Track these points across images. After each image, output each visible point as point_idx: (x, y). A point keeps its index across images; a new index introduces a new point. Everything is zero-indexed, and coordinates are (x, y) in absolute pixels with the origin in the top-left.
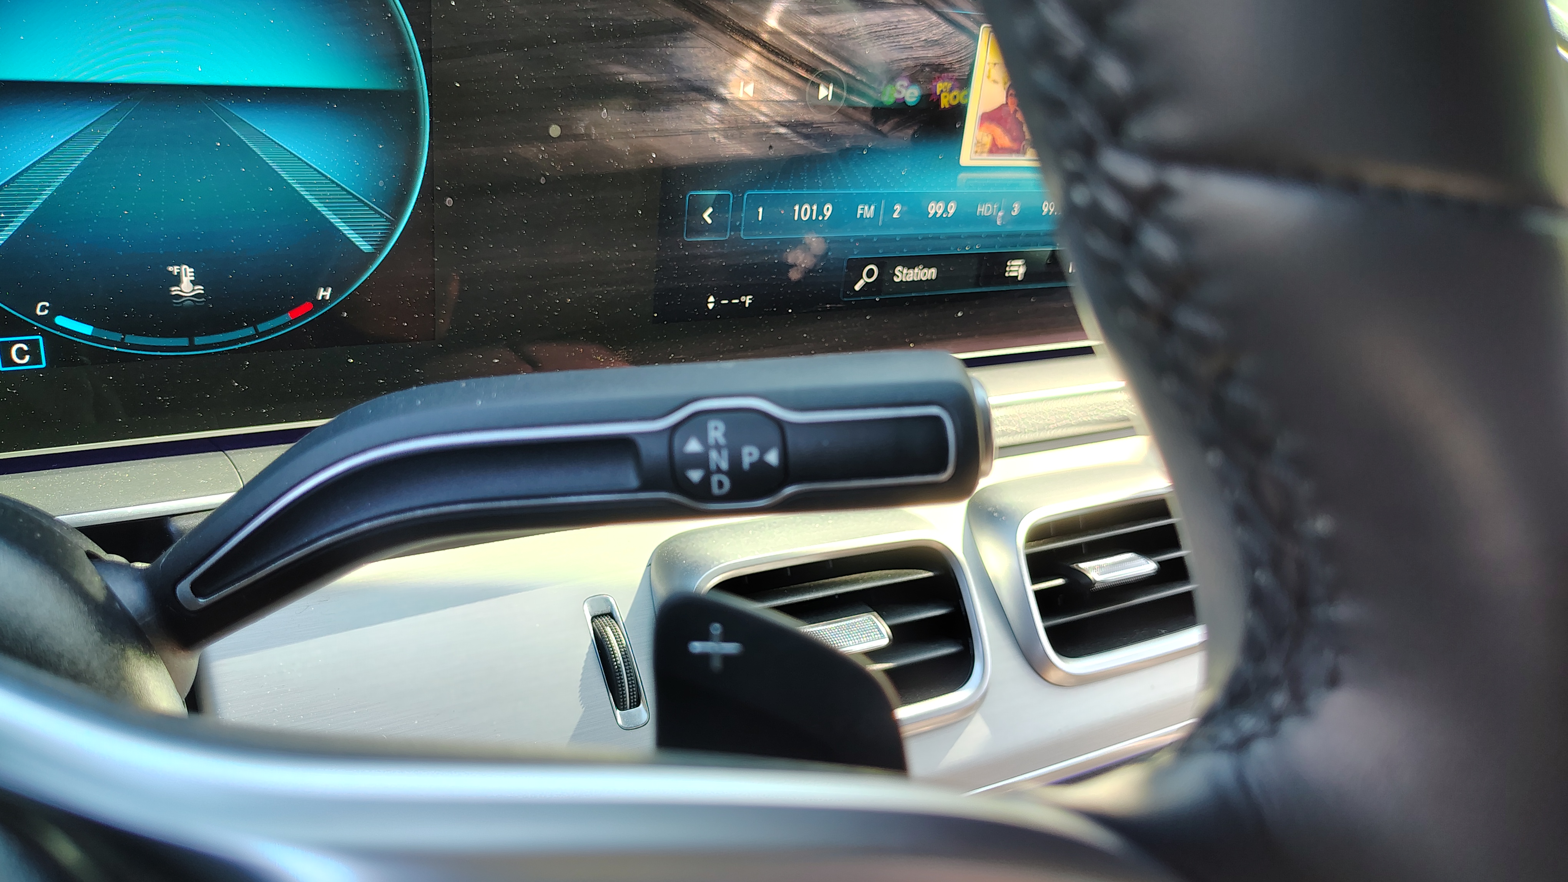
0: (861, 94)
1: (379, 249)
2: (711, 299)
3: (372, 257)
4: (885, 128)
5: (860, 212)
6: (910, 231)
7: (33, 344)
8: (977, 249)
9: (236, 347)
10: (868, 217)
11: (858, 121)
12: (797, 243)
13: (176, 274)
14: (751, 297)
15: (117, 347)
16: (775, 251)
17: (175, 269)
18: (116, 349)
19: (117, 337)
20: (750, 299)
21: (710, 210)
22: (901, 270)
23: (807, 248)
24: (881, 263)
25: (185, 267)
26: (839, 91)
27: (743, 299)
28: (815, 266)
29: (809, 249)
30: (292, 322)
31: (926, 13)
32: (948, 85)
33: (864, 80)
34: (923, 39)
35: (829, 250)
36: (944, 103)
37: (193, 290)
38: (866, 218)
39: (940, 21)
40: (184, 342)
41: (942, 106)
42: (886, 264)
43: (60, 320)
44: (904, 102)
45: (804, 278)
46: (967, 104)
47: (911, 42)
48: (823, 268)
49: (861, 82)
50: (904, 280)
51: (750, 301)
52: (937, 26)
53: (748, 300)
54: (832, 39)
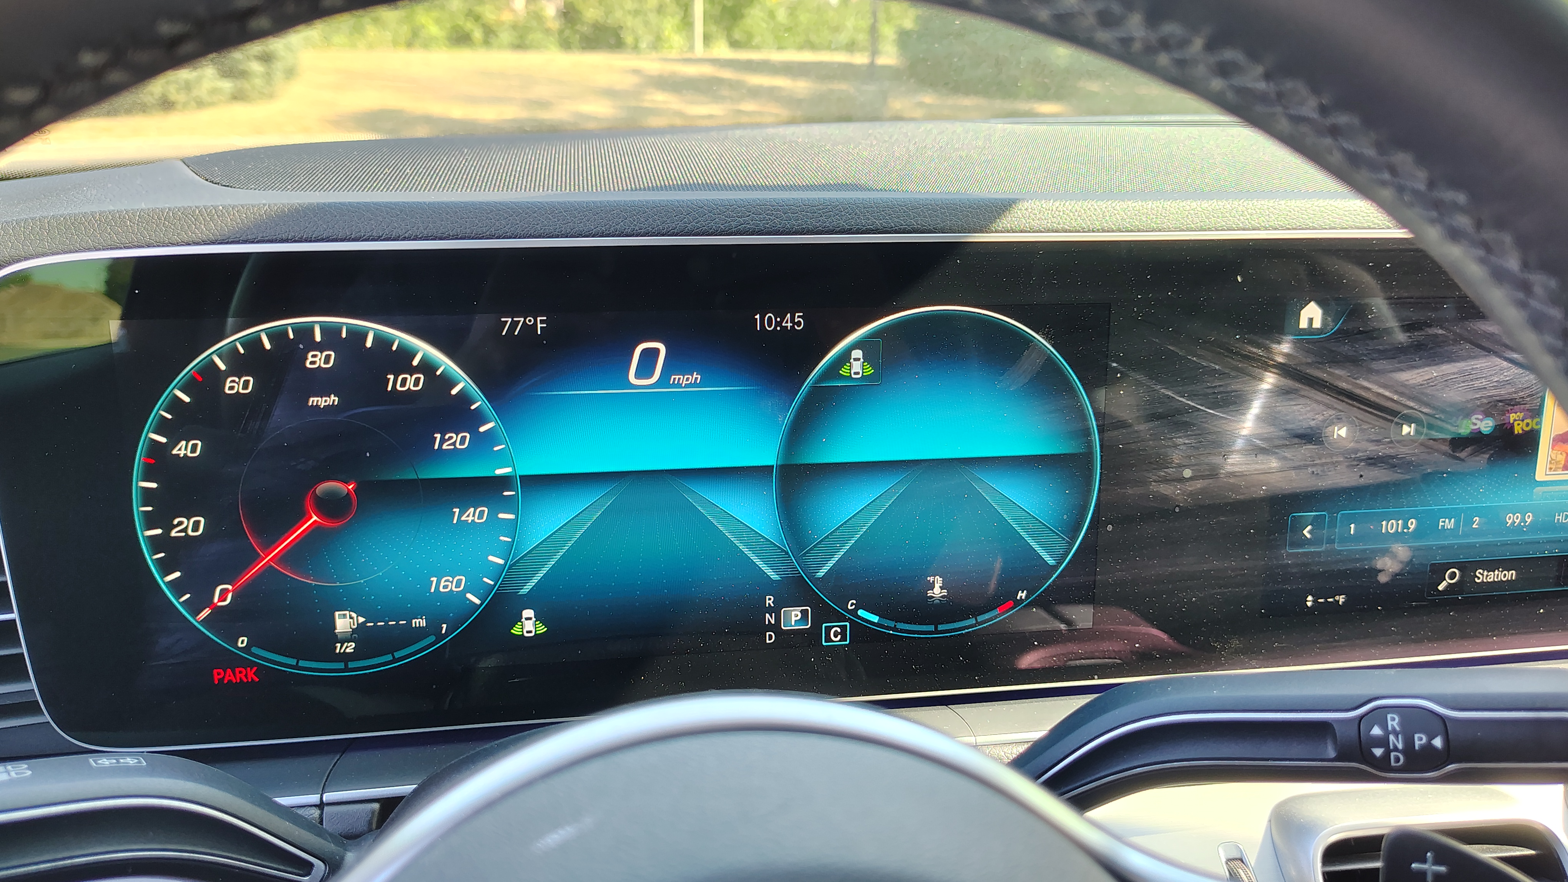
0: (1440, 430)
1: (1060, 563)
2: (1310, 598)
3: (1055, 568)
4: (1463, 455)
5: (1441, 524)
6: (1490, 539)
7: (844, 628)
8: (1557, 552)
9: (964, 632)
10: (1449, 527)
11: (1437, 451)
12: (1385, 552)
13: (931, 582)
14: (1344, 596)
15: (893, 631)
16: (1366, 559)
17: (931, 579)
18: (891, 632)
19: (892, 624)
20: (1343, 598)
21: (1309, 527)
22: (1482, 572)
23: (1394, 556)
24: (1461, 566)
25: (938, 577)
26: (1420, 428)
27: (1337, 598)
28: (1402, 570)
29: (1396, 556)
30: (1000, 615)
31: (1498, 361)
32: (1521, 415)
33: (1443, 417)
34: (1496, 380)
35: (1413, 557)
36: (1518, 430)
37: (941, 593)
38: (1448, 529)
39: (1510, 365)
40: (931, 628)
41: (1516, 432)
42: (1467, 568)
43: (861, 613)
44: (1480, 432)
45: (1392, 580)
46: (1540, 429)
47: (1484, 383)
48: (1408, 573)
49: (1440, 419)
50: (1485, 580)
51: (1343, 600)
52: (1509, 369)
53: (1341, 599)
54: (1414, 388)
